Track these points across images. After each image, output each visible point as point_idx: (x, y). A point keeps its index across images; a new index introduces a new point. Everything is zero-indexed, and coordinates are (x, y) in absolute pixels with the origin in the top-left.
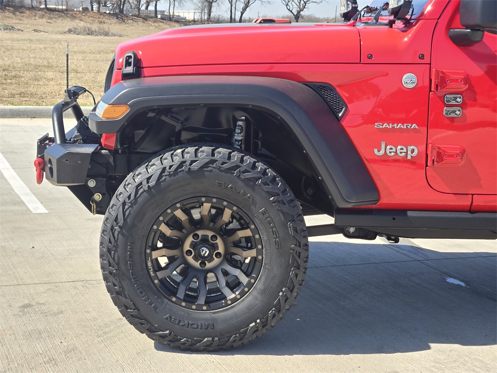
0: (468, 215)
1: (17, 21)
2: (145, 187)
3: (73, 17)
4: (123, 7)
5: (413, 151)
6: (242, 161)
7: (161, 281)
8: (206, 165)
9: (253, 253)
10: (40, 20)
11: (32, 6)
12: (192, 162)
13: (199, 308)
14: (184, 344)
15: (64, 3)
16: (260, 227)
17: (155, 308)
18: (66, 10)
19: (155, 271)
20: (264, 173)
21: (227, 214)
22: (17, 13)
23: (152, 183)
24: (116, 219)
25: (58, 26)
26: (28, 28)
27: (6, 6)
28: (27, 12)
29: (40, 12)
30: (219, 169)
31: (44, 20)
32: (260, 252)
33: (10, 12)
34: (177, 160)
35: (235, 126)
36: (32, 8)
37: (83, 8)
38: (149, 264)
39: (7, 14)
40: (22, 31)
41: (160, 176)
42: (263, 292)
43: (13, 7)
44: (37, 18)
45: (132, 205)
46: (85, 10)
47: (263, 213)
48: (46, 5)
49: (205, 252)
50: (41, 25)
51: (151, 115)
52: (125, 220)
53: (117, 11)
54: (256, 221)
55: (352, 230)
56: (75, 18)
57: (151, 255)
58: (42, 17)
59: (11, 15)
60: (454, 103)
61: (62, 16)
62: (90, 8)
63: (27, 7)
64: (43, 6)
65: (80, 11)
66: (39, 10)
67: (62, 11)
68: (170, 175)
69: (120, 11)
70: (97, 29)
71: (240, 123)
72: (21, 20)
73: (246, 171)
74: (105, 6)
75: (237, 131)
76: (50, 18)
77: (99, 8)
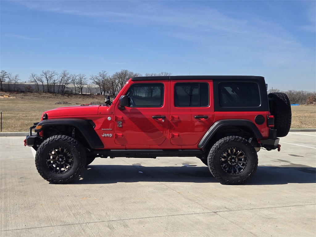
0: (125, 150)
1: (69, 100)
2: (45, 144)
3: (93, 98)
4: (115, 92)
5: (111, 135)
6: (68, 138)
7: (49, 167)
8: (59, 139)
9: (71, 160)
10: (79, 99)
11: (76, 93)
12: (56, 138)
13: (59, 173)
14: (55, 182)
15: (90, 92)
16: (73, 153)
17: (48, 173)
18: (90, 95)
19: (48, 165)
20: (73, 140)
21: (65, 150)
22: (70, 96)
23: (47, 143)
24: (39, 152)
25: (86, 102)
26: (74, 103)
27: (65, 94)
28: (74, 96)
29: (79, 96)
30: (62, 140)
31: (81, 99)
32: (73, 159)
33: (66, 96)
34: (53, 138)
35: (72, 131)
36: (76, 94)
37: (97, 94)
38: (47, 163)
39: (65, 97)
40: (71, 104)
41: (49, 142)
42: (74, 169)
43: (68, 94)
44: (78, 98)
45: (42, 149)
46: (98, 94)
47: (73, 150)
48: (82, 93)
49: (60, 160)
50: (79, 101)
51: (51, 128)
52: (40, 152)
53: (112, 94)
54: (72, 152)
55: (102, 156)
56: (94, 98)
57: (47, 161)
58: (80, 98)
59: (67, 97)
60: (120, 123)
61: (88, 97)
62: (100, 94)
63: (74, 93)
64: (80, 93)
65: (96, 95)
66: (79, 95)
67: (89, 95)
68: (51, 141)
69: (113, 95)
70: (103, 102)
71: (73, 130)
72: (71, 99)
73: (69, 140)
74: (108, 92)
75: (73, 132)
76: (83, 98)
77: (104, 93)
